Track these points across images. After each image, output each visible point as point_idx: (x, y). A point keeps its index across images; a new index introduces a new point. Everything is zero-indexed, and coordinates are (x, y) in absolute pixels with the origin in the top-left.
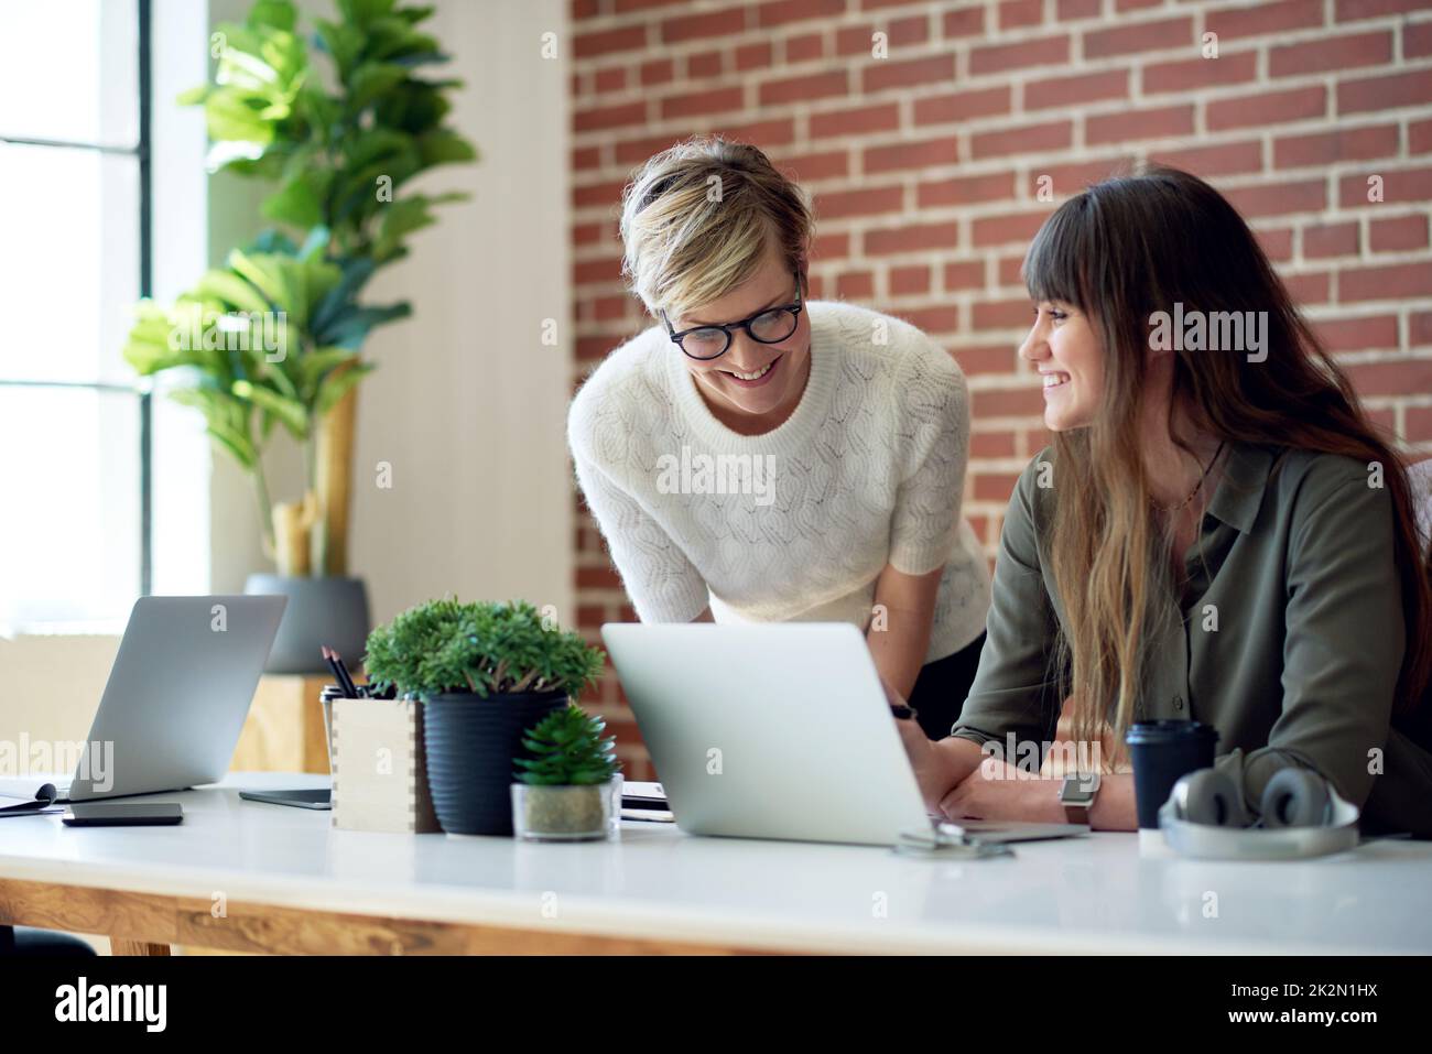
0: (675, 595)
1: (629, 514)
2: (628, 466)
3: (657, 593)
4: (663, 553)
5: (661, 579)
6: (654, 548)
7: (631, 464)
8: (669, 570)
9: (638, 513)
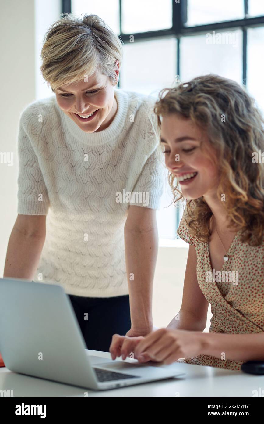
0: (32, 202)
1: (32, 161)
2: (40, 138)
3: (26, 197)
4: (36, 183)
5: (29, 193)
6: (33, 179)
7: (41, 138)
8: (34, 190)
9: (35, 162)
